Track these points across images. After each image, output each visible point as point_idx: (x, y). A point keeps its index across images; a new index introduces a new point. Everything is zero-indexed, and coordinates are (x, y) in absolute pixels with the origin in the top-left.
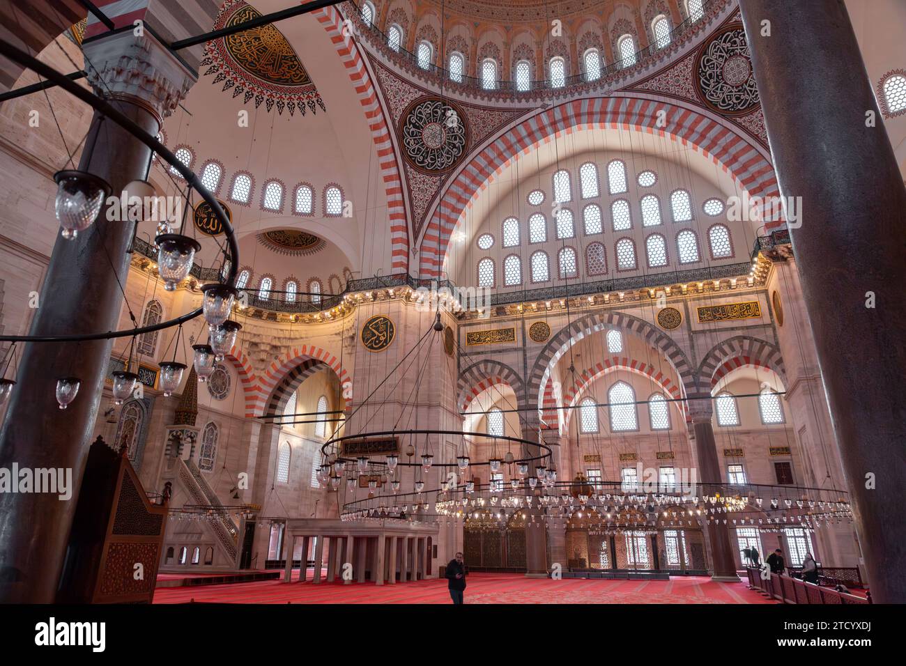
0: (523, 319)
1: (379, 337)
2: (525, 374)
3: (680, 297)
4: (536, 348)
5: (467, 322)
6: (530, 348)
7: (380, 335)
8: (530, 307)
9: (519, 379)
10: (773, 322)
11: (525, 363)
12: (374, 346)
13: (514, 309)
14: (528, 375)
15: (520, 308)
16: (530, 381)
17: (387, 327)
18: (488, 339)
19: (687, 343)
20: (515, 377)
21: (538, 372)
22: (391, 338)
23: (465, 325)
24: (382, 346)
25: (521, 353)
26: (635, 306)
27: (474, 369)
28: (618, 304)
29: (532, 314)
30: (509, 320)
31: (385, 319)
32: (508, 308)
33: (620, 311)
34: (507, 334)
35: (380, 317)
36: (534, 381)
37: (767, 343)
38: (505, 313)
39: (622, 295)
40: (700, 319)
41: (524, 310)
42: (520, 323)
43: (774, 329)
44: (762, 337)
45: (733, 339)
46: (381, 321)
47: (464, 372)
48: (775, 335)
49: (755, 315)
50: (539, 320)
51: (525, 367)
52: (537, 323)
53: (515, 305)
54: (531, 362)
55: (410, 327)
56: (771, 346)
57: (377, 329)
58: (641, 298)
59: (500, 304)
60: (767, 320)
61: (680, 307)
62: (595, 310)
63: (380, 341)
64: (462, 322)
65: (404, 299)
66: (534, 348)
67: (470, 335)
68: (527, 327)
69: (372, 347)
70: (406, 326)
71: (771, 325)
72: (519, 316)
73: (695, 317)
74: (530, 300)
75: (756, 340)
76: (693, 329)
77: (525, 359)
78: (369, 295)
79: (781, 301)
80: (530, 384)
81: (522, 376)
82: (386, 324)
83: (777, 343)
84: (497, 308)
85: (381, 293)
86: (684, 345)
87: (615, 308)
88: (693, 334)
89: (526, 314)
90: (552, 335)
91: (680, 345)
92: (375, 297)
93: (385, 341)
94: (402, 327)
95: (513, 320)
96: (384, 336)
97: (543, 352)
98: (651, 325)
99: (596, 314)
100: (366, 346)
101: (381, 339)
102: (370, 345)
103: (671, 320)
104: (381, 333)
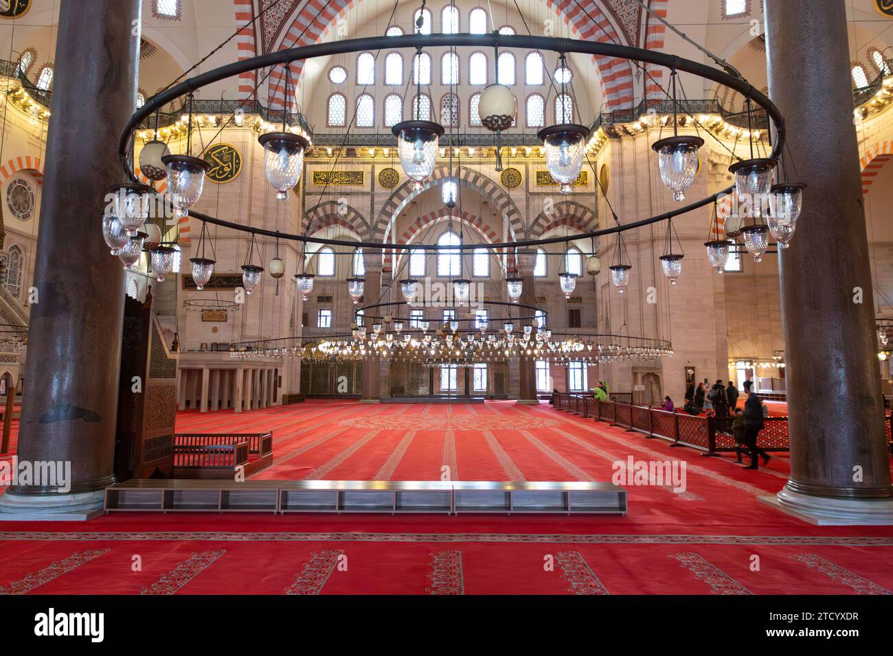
0: (373, 164)
1: (223, 167)
2: (372, 218)
3: (522, 159)
4: (383, 193)
5: (313, 160)
6: (380, 195)
7: (223, 165)
8: (381, 152)
9: (366, 223)
10: (596, 191)
11: (372, 207)
12: (218, 177)
13: (365, 152)
14: (375, 221)
15: (371, 151)
16: (376, 225)
17: (232, 158)
18: (336, 180)
19: (524, 203)
20: (361, 221)
21: (384, 218)
22: (237, 170)
23: (311, 163)
24: (227, 178)
25: (369, 198)
26: (480, 163)
27: (320, 210)
28: (468, 160)
29: (383, 159)
30: (358, 163)
31: (230, 148)
32: (359, 150)
33: (468, 166)
34: (357, 177)
35: (224, 146)
36: (380, 226)
37: (589, 209)
38: (355, 155)
39: (472, 150)
40: (538, 182)
41: (376, 155)
42: (369, 167)
43: (596, 198)
44: (585, 204)
45: (562, 203)
46: (225, 150)
47: (309, 211)
48: (596, 203)
49: (583, 184)
50: (390, 166)
51: (372, 212)
52: (387, 169)
53: (366, 148)
54: (378, 208)
55: (258, 160)
56: (592, 212)
57: (221, 159)
58: (488, 156)
59: (352, 145)
60: (591, 189)
61: (521, 169)
62: (444, 163)
63: (224, 173)
64: (309, 159)
65: (252, 129)
66: (383, 194)
67: (316, 174)
68: (377, 172)
69: (214, 178)
70: (252, 159)
71: (594, 194)
72: (371, 160)
73: (533, 179)
74: (382, 145)
75: (581, 206)
76: (531, 191)
77: (372, 204)
78: (212, 119)
79: (609, 175)
80: (376, 229)
81: (368, 221)
82: (232, 154)
83: (597, 210)
84: (348, 149)
85: (226, 118)
86: (521, 205)
87: (463, 163)
88: (530, 195)
89: (377, 159)
90: (401, 182)
91: (517, 204)
92: (218, 122)
93: (231, 172)
94: (249, 160)
95: (364, 163)
96: (228, 166)
97: (391, 199)
98: (494, 183)
99: (445, 166)
100: (208, 175)
101: (225, 170)
102: (213, 175)
103: (513, 180)
104: (225, 163)
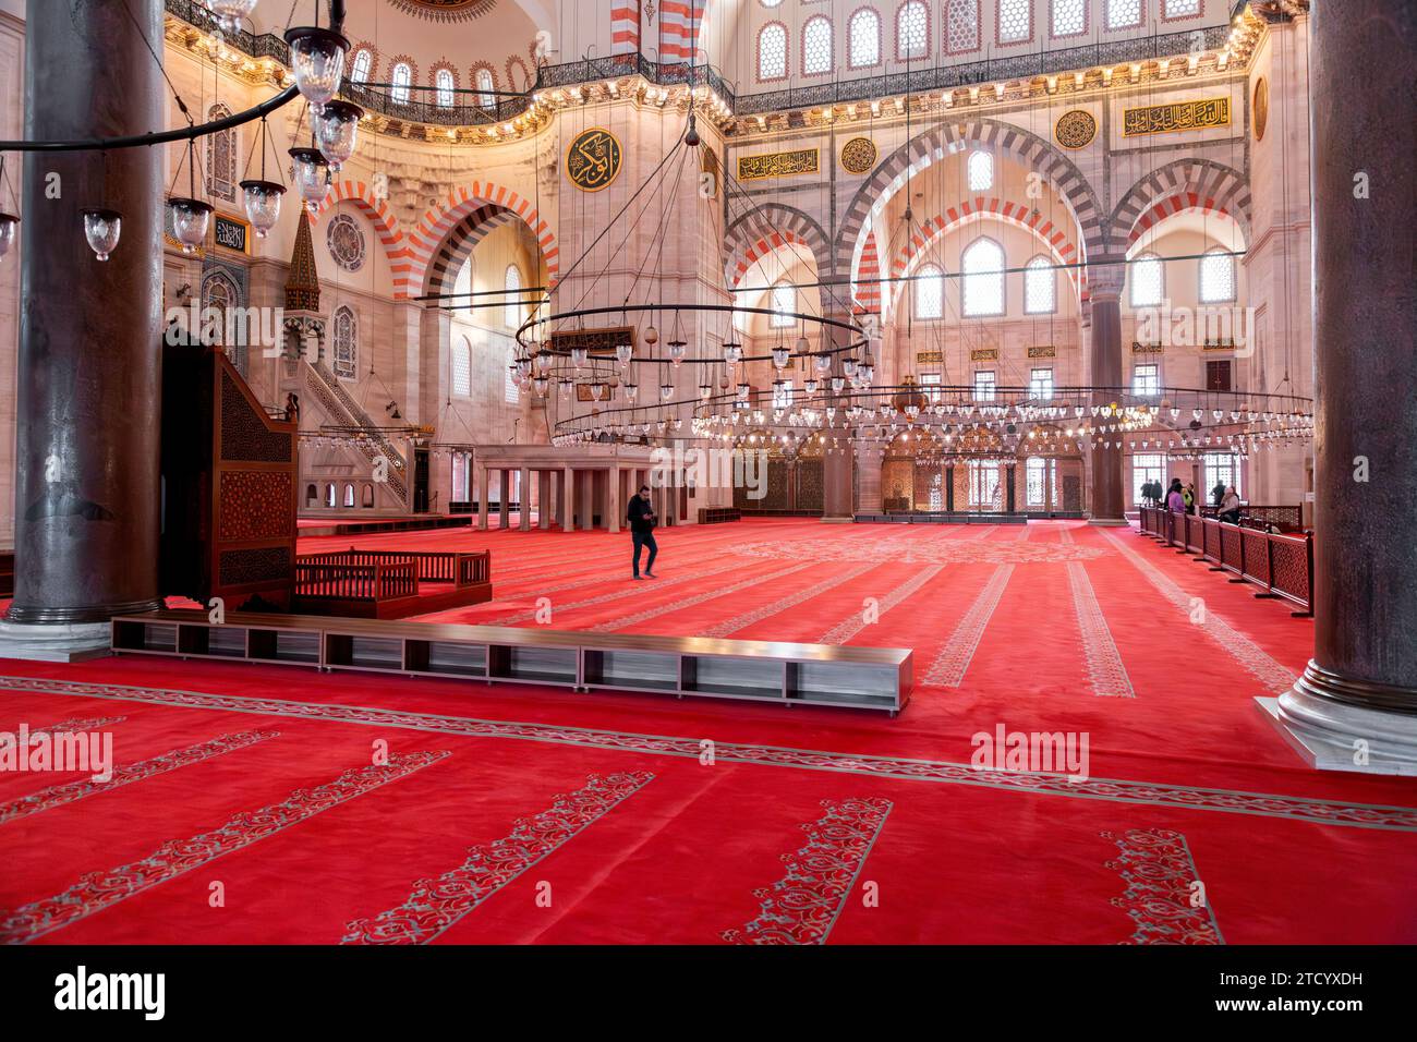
0: (832, 134)
1: (596, 166)
2: (833, 225)
3: (1098, 91)
4: (851, 182)
5: (740, 139)
6: (843, 185)
7: (598, 163)
8: (844, 113)
9: (823, 235)
10: (1247, 134)
11: (833, 209)
12: (589, 182)
13: (817, 116)
14: (837, 229)
15: (827, 113)
16: (840, 237)
17: (608, 148)
18: (775, 168)
19: (1100, 172)
20: (815, 231)
21: (852, 222)
22: (615, 167)
23: (735, 145)
24: (602, 182)
25: (826, 192)
26: (1020, 109)
27: (751, 220)
28: (993, 105)
29: (848, 124)
30: (808, 136)
31: (605, 135)
32: (807, 114)
33: (994, 117)
34: (806, 159)
35: (596, 132)
36: (847, 237)
37: (1231, 170)
38: (803, 124)
39: (1000, 88)
40: (1128, 129)
41: (835, 118)
42: (826, 139)
43: (1247, 148)
44: (1224, 160)
45: (1177, 164)
46: (597, 139)
47: (735, 224)
48: (1246, 156)
49: (1219, 122)
50: (858, 135)
51: (833, 215)
52: (856, 140)
53: (819, 108)
54: (842, 207)
55: (646, 149)
56: (1237, 175)
57: (592, 153)
58: (1032, 93)
59: (795, 107)
60: (1238, 131)
61: (1096, 109)
62: (953, 116)
63: (598, 174)
64: (732, 140)
65: (634, 100)
66: (849, 182)
67: (744, 162)
68: (839, 148)
69: (585, 184)
70: (639, 148)
71: (1244, 140)
72: (827, 128)
73: (1118, 127)
74: (845, 100)
75: (1214, 165)
76: (1112, 148)
77: (833, 202)
78: (576, 92)
79: (1268, 97)
80: (839, 242)
81: (827, 230)
82: (607, 143)
83: (1247, 170)
84: (790, 115)
85: (595, 88)
86: (1093, 176)
87: (986, 113)
88: (1110, 155)
89: (838, 126)
90: (879, 161)
91: (1088, 176)
92: (586, 96)
93: (607, 173)
94: (632, 149)
95: (816, 135)
96: (603, 164)
97: (862, 190)
98: (1044, 141)
99: (954, 123)
100: (576, 181)
101: (599, 170)
102: (582, 179)
103: (1078, 132)
104: (598, 159)
